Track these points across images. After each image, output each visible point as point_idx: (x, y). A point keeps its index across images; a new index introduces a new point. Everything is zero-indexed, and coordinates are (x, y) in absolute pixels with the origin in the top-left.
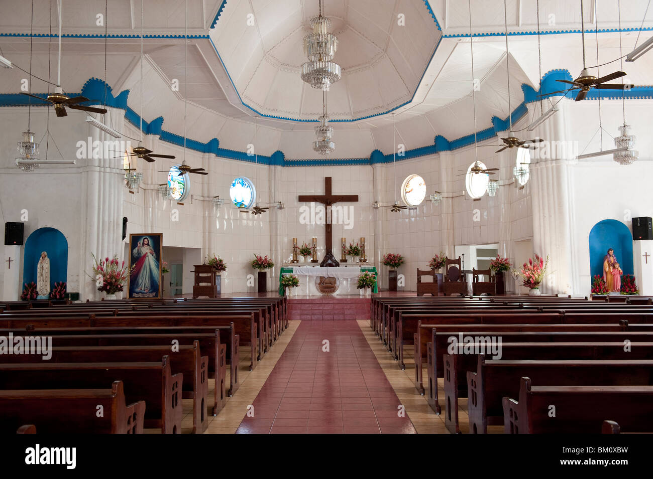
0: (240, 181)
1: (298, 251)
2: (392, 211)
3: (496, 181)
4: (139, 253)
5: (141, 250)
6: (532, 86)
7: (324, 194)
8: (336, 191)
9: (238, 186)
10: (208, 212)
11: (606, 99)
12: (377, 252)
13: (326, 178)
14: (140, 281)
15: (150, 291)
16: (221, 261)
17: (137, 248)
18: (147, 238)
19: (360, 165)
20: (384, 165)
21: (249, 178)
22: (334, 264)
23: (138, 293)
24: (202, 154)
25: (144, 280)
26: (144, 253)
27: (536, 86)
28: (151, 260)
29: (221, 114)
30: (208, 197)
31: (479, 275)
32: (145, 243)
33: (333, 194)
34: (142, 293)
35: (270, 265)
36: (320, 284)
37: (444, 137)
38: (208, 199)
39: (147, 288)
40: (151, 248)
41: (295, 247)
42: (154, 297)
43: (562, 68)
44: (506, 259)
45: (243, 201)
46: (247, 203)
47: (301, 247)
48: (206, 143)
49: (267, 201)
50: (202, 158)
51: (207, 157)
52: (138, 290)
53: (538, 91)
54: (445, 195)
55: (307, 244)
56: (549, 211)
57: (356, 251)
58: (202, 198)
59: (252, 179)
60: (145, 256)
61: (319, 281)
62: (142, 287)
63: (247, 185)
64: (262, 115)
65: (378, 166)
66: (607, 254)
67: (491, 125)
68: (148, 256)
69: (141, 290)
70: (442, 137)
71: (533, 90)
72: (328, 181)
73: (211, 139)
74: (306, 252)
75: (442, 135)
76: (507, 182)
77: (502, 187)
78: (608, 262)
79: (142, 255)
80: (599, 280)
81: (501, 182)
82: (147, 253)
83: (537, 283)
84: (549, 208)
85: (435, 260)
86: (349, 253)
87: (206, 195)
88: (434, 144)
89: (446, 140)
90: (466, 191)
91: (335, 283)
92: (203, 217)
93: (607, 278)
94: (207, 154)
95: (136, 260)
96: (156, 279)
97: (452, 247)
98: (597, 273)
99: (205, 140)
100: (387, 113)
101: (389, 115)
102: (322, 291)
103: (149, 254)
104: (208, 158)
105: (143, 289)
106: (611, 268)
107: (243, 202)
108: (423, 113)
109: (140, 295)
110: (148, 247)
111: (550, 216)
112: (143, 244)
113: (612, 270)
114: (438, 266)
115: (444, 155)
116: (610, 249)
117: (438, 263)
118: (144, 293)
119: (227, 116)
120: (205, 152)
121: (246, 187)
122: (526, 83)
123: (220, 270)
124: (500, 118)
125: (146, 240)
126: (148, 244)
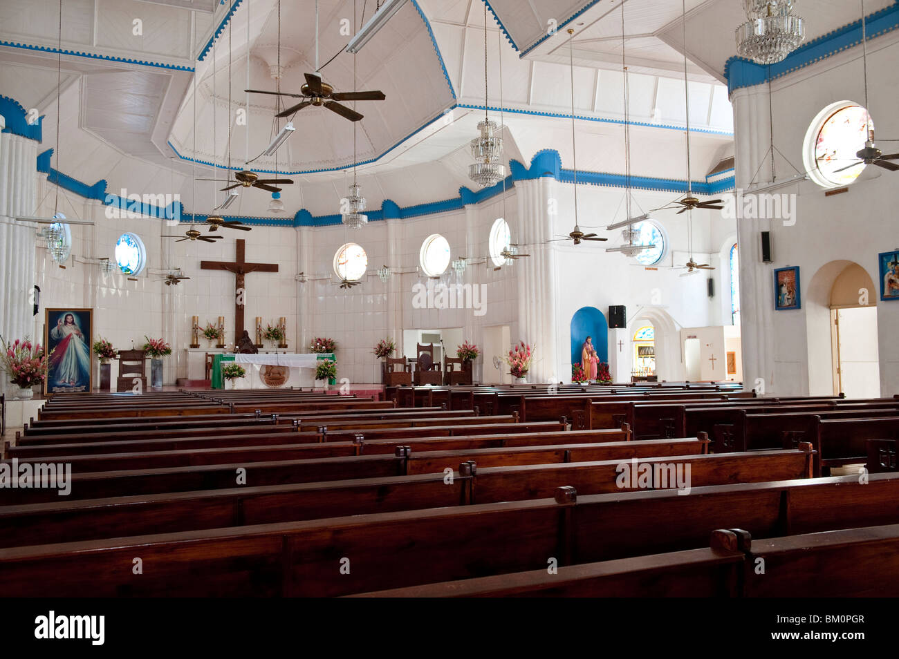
0: (126, 237)
1: (200, 332)
2: (341, 287)
3: (464, 259)
4: (59, 334)
5: (61, 329)
6: (523, 163)
7: (235, 261)
8: (250, 258)
9: (123, 245)
10: (92, 278)
11: (589, 184)
12: (301, 336)
13: (238, 241)
14: (63, 372)
15: (78, 384)
16: (109, 345)
17: (56, 328)
18: (70, 315)
19: (280, 226)
20: (312, 228)
21: (138, 234)
22: (251, 350)
23: (60, 387)
24: (84, 199)
25: (68, 370)
26: (68, 334)
27: (528, 164)
28: (77, 344)
29: (118, 149)
30: (92, 258)
31: (454, 364)
32: (68, 320)
33: (246, 261)
34: (66, 387)
35: (168, 351)
36: (265, 374)
37: (395, 202)
38: (91, 261)
39: (73, 380)
40: (78, 327)
41: (195, 328)
42: (83, 391)
43: (553, 149)
44: (474, 347)
45: (129, 265)
46: (133, 268)
47: (205, 329)
48: (91, 185)
49: (159, 267)
50: (84, 205)
51: (91, 204)
52: (59, 383)
53: (528, 169)
54: (394, 270)
55: (213, 325)
56: (536, 296)
57: (276, 335)
58: (83, 260)
59: (141, 236)
60: (69, 337)
61: (264, 371)
62: (65, 379)
63: (134, 243)
64: (181, 157)
65: (305, 230)
66: (585, 341)
67: (458, 196)
68: (73, 338)
69: (65, 382)
70: (393, 202)
71: (523, 167)
72: (240, 245)
73: (98, 181)
74: (212, 334)
75: (392, 200)
76: (475, 261)
77: (470, 266)
78: (587, 349)
79: (65, 337)
80: (579, 369)
81: (469, 261)
82: (71, 335)
83: (524, 372)
84: (536, 293)
85: (381, 347)
86: (268, 336)
87: (89, 256)
88: (380, 209)
89: (397, 206)
90: (420, 267)
91: (284, 373)
92: (84, 285)
93: (586, 366)
94: (91, 201)
95: (56, 343)
96: (86, 367)
97: (400, 330)
98: (577, 359)
99: (90, 181)
100: (337, 169)
101: (341, 171)
102: (268, 383)
103: (76, 338)
104: (93, 206)
105: (67, 381)
106: (590, 355)
107: (128, 267)
108: (372, 172)
109: (64, 389)
110: (73, 326)
111: (537, 301)
112: (66, 322)
113: (590, 358)
114: (385, 353)
115: (394, 224)
116: (588, 337)
117: (386, 349)
118: (70, 387)
119: (126, 152)
120: (88, 198)
121: (132, 246)
122: (517, 159)
123: (111, 357)
124: (470, 189)
125: (70, 317)
126: (73, 323)
